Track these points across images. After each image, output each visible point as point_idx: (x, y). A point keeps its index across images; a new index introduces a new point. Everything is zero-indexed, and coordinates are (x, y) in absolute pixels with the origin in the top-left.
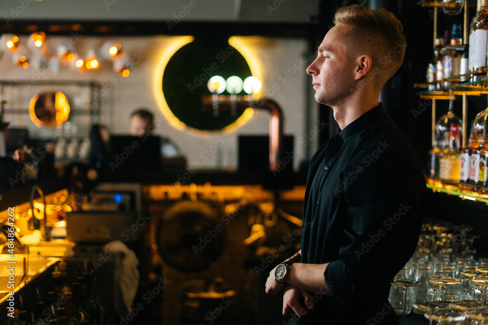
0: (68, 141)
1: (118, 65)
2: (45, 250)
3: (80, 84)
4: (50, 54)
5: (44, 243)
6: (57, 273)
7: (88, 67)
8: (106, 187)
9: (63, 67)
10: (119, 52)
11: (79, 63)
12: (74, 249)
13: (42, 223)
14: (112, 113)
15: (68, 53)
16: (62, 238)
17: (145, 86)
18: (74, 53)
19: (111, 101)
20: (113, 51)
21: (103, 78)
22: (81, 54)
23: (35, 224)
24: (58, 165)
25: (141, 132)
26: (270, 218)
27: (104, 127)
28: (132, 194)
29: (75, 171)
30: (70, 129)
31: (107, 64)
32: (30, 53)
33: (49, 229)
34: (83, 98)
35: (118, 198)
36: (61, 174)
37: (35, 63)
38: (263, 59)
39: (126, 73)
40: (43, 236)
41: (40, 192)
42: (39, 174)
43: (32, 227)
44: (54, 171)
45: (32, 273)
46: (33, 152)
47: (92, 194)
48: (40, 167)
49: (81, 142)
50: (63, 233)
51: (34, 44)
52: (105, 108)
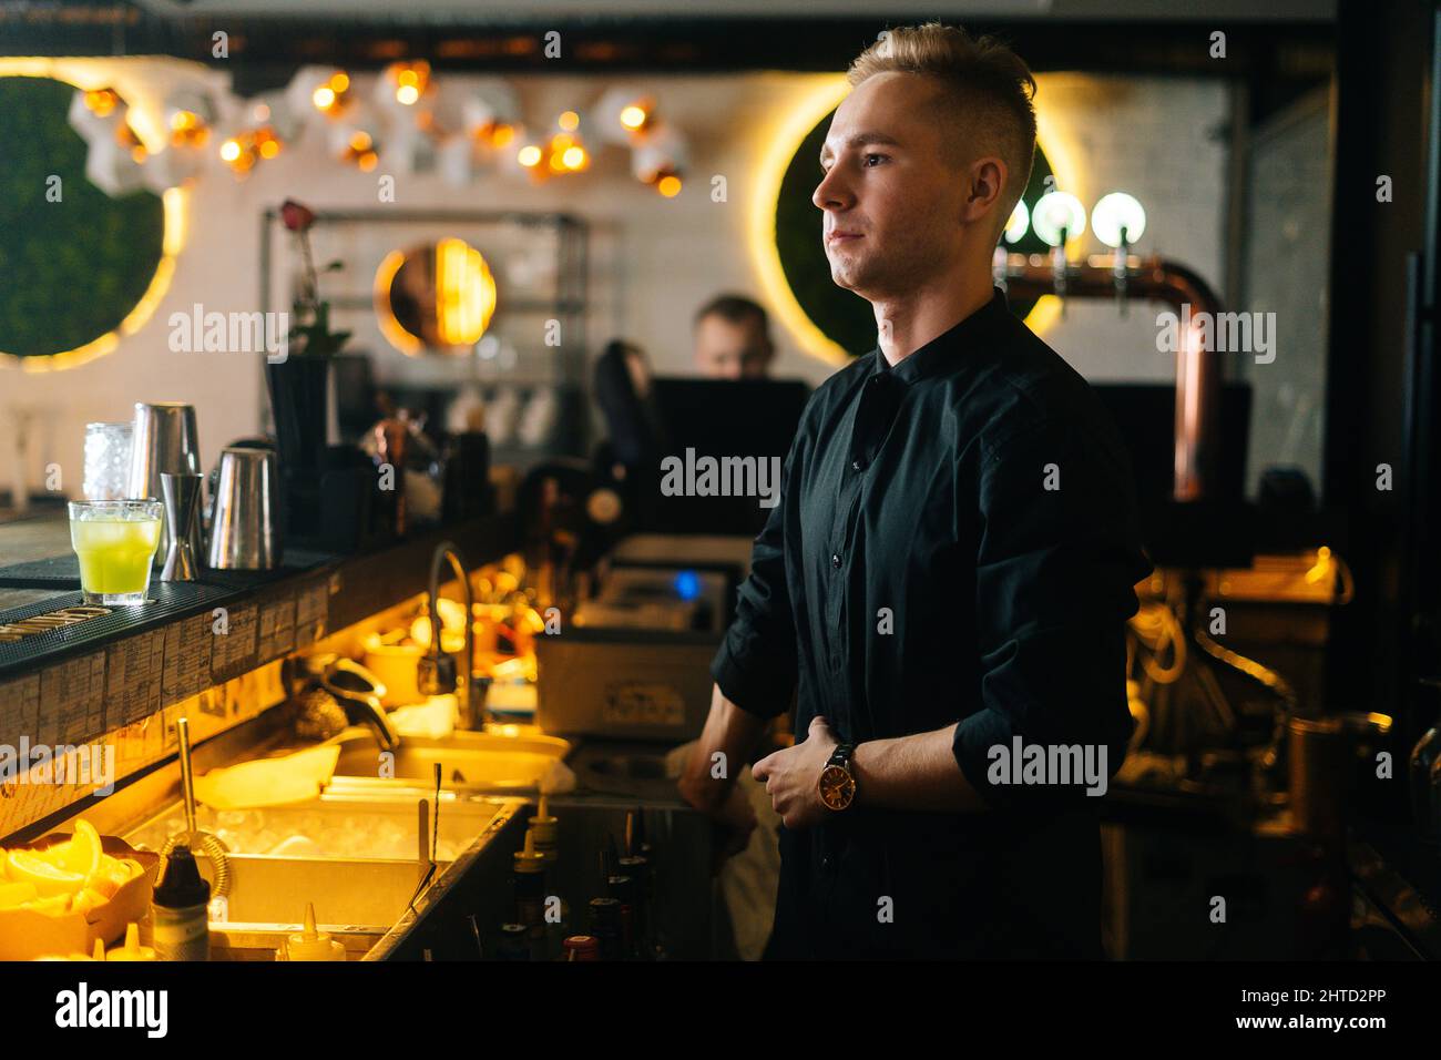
0: (489, 394)
1: (647, 162)
2: (474, 761)
3: (529, 220)
4: (440, 128)
5: (463, 735)
6: (529, 855)
7: (554, 165)
8: (649, 547)
9: (483, 167)
10: (648, 125)
11: (530, 156)
12: (568, 760)
13: (462, 665)
14: (620, 310)
15: (496, 125)
16: (522, 717)
17: (723, 225)
18: (513, 124)
19: (619, 273)
20: (633, 117)
21: (596, 204)
22: (536, 128)
23: (442, 671)
24: (498, 474)
25: (731, 369)
26: (1168, 658)
27: (637, 351)
28: (732, 572)
29: (551, 491)
30: (495, 359)
31: (612, 159)
32: (382, 122)
33: (481, 687)
34: (536, 263)
35: (687, 584)
36: (505, 502)
37: (399, 155)
38: (1087, 144)
39: (670, 187)
40: (461, 711)
41: (457, 565)
42: (447, 505)
43: (433, 685)
44: (487, 492)
45: (448, 852)
46: (426, 430)
47: (602, 566)
48: (448, 482)
49: (525, 396)
50: (527, 699)
51: (394, 96)
52: (601, 294)
